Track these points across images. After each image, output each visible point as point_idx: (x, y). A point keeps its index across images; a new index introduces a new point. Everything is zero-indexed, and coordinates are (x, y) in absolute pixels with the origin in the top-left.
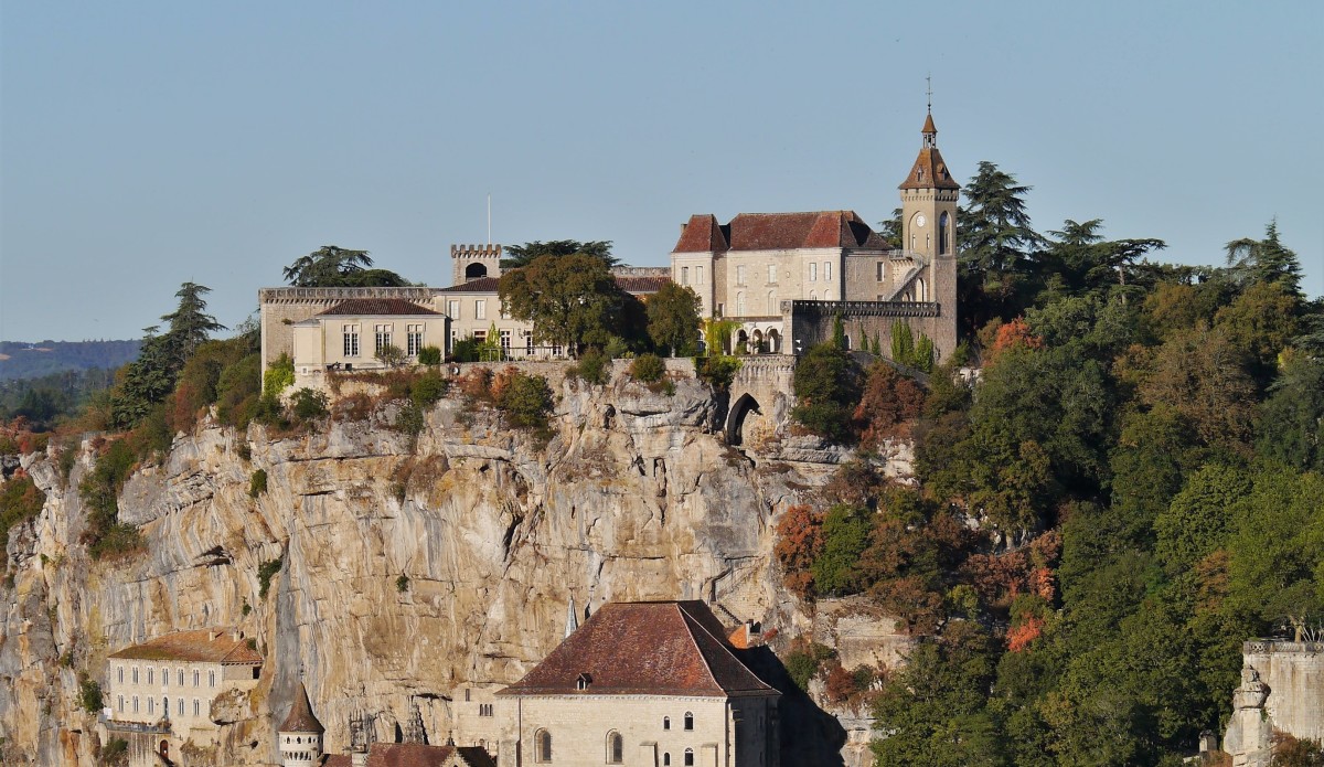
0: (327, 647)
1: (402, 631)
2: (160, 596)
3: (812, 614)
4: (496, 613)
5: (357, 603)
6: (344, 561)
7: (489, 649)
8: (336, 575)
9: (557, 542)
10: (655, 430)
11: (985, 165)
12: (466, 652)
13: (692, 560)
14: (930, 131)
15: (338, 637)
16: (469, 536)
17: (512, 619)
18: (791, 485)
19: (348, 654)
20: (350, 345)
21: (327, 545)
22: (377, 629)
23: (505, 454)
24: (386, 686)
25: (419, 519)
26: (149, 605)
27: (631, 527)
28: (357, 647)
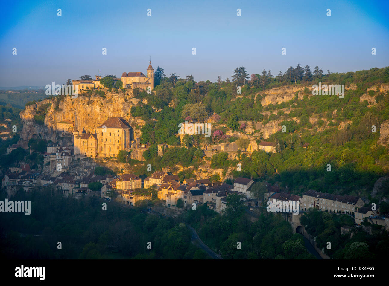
0: (80, 122)
1: (88, 120)
2: (63, 116)
3: (134, 119)
4: (99, 118)
5: (83, 117)
6: (82, 112)
7: (98, 123)
8: (81, 114)
9: (106, 110)
10: (117, 97)
11: (158, 67)
12: (96, 123)
13: (121, 113)
14: (150, 63)
15: (82, 121)
16: (96, 109)
17: (101, 119)
18: (132, 104)
19: (83, 123)
20: (83, 87)
21: (80, 110)
22: (86, 120)
23: (100, 100)
24: (87, 127)
25: (90, 107)
26: (62, 117)
27: (114, 108)
28: (84, 122)
